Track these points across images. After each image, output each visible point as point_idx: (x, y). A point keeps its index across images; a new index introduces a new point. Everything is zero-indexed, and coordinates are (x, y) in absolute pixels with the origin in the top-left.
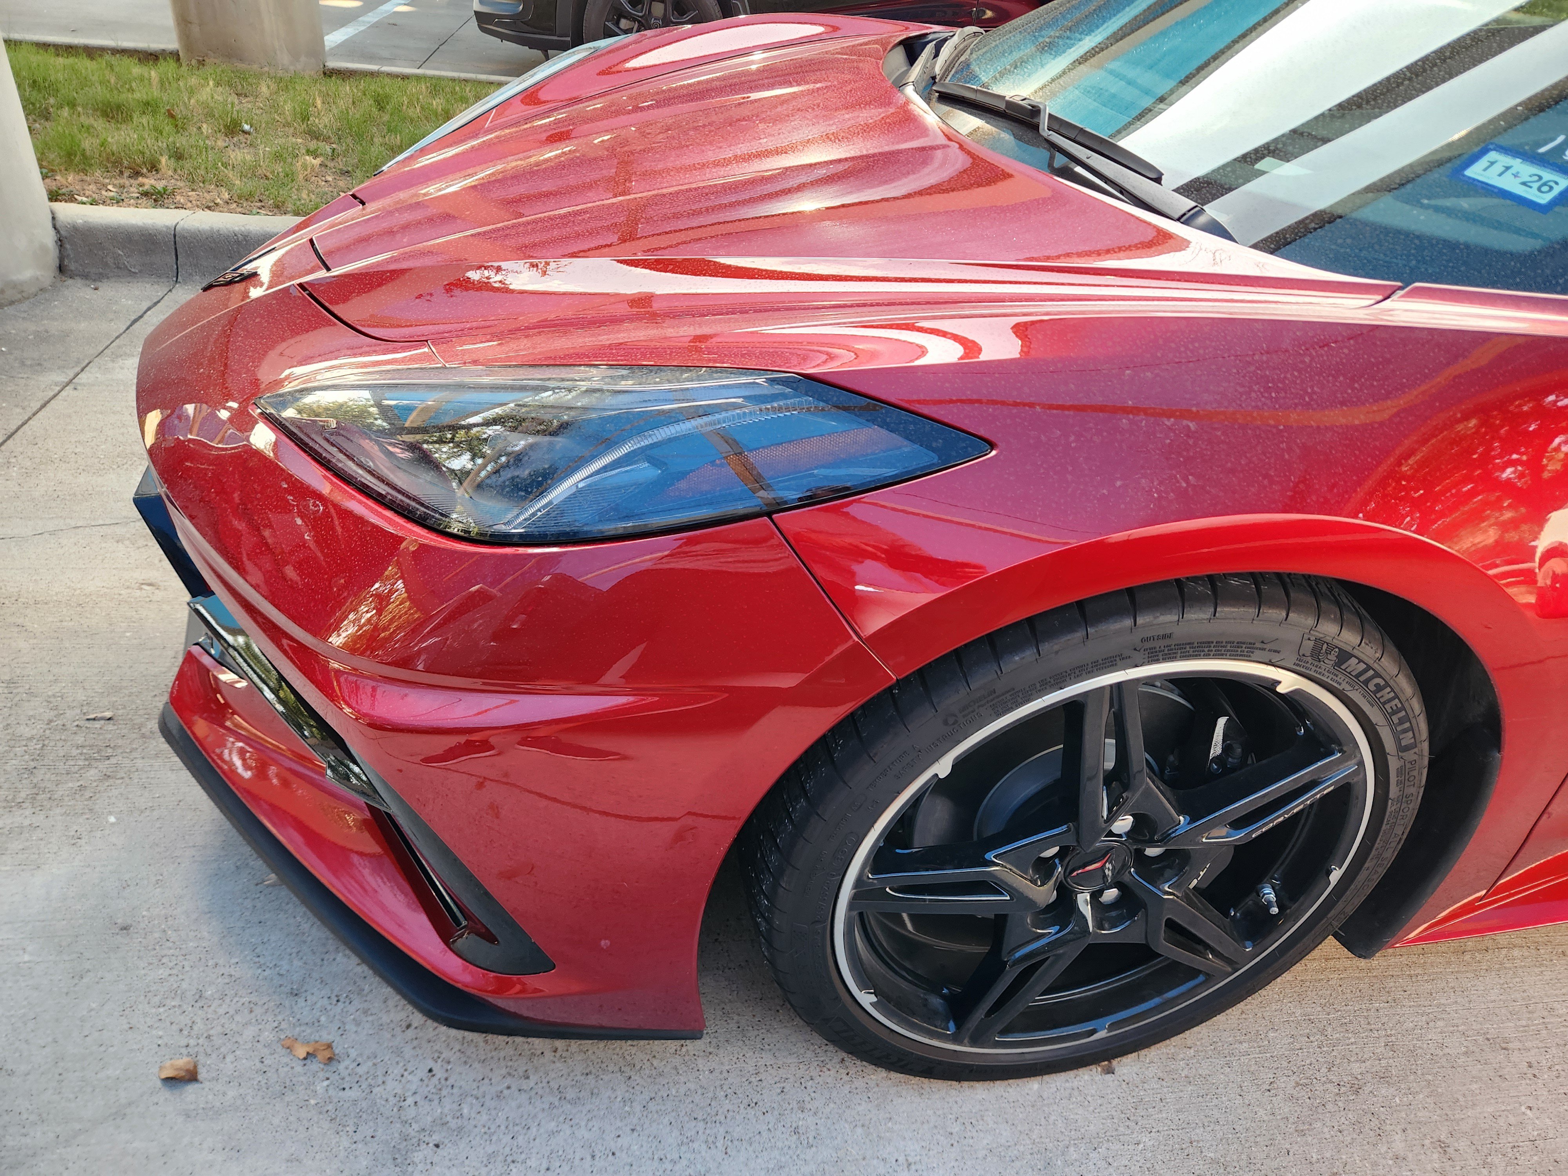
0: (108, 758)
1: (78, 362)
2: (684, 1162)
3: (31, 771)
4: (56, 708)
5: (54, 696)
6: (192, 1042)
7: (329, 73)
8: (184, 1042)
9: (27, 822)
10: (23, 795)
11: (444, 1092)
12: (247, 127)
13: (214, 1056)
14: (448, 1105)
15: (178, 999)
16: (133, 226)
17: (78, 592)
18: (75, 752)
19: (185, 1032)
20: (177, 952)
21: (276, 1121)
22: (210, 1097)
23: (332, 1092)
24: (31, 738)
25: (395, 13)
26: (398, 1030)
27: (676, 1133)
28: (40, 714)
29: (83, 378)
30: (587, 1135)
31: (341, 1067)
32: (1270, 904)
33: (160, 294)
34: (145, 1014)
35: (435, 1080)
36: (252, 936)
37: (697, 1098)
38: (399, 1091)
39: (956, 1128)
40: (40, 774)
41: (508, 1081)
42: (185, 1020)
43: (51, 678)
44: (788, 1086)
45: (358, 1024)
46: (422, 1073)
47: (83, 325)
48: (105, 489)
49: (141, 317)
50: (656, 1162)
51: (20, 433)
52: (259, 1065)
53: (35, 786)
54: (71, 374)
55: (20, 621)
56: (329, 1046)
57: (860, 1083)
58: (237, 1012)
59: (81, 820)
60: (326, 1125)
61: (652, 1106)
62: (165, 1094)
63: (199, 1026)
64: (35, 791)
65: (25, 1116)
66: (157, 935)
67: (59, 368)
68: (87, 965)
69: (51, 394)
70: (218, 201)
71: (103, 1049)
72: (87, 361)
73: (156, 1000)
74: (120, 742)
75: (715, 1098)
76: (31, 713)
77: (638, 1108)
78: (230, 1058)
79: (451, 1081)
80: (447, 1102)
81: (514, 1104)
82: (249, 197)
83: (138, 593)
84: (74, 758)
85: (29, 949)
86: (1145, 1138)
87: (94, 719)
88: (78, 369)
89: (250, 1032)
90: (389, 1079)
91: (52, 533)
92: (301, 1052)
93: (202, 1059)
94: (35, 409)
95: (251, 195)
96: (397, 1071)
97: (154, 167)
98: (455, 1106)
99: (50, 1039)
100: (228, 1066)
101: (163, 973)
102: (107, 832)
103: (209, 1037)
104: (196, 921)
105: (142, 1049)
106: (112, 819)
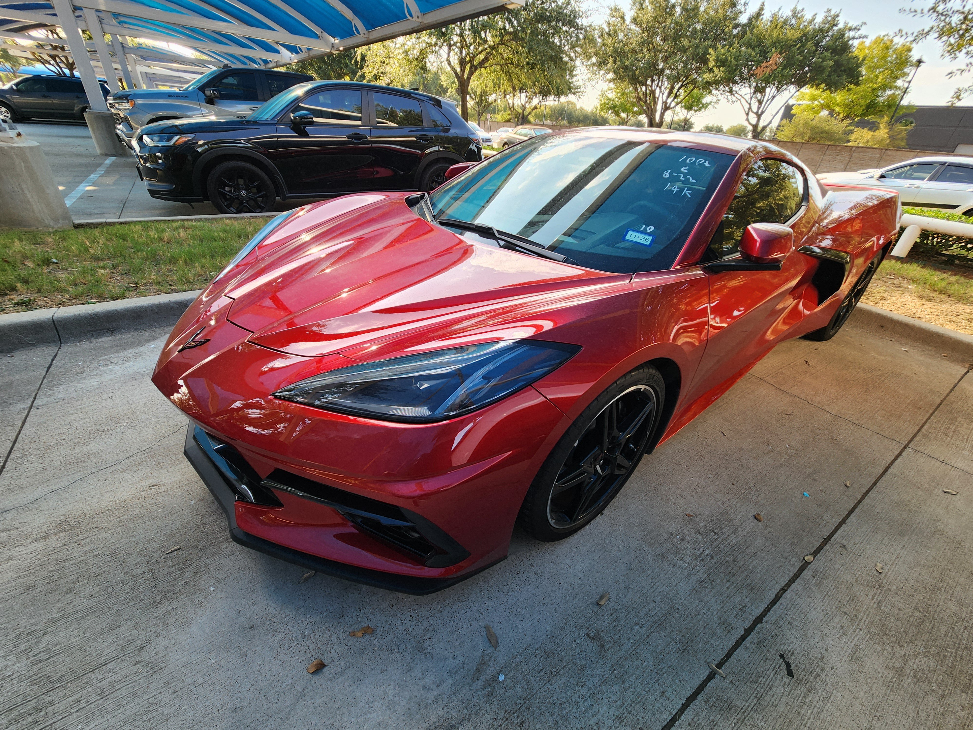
0: (191, 565)
1: (29, 396)
2: (510, 600)
3: (155, 587)
4: (146, 555)
5: (141, 550)
6: (314, 654)
7: (78, 227)
8: (310, 656)
9: (170, 608)
10: (158, 598)
11: (420, 620)
12: (55, 260)
13: (326, 654)
14: (425, 623)
15: (295, 641)
16: (26, 322)
17: (117, 502)
18: (172, 569)
19: (308, 652)
20: (282, 625)
21: (367, 662)
22: (335, 668)
23: (381, 642)
24: (144, 573)
25: (87, 191)
26: (390, 609)
27: (502, 593)
28: (140, 561)
29: (38, 402)
30: (476, 608)
31: (378, 631)
32: (633, 449)
33: (55, 351)
34: (286, 654)
35: (414, 618)
36: (309, 604)
37: (501, 579)
38: (404, 628)
39: (575, 550)
40: (161, 586)
41: (439, 605)
42: (304, 647)
43: (133, 544)
44: (524, 561)
45: (374, 614)
46: (408, 618)
47: (17, 377)
48: (94, 451)
49: (51, 365)
50: (502, 605)
51: (20, 438)
52: (346, 647)
53: (162, 592)
54: (29, 402)
55: (95, 525)
56: (369, 627)
57: (543, 550)
58: (323, 634)
59: (197, 595)
60: (387, 653)
61: (490, 589)
62: (316, 678)
63: (311, 647)
64: (163, 594)
65: (261, 719)
66: (268, 623)
67: (19, 401)
68: (245, 650)
69: (25, 415)
70: (64, 300)
71: (276, 676)
72: (34, 394)
73: (286, 646)
74: (191, 556)
75: (506, 576)
76: (135, 562)
77: (485, 591)
78: (333, 651)
79: (420, 616)
80: (423, 622)
81: (446, 612)
82: (81, 295)
83: (151, 491)
84: (173, 572)
85: (212, 657)
86: (620, 528)
87: (171, 552)
88: (32, 399)
89: (334, 638)
90: (398, 626)
91: (81, 480)
92: (360, 634)
93: (322, 657)
94: (20, 425)
95: (83, 293)
96: (399, 622)
97: (13, 289)
98: (427, 623)
99: (250, 686)
100: (334, 654)
101: (281, 635)
102: (214, 595)
103: (319, 648)
104: (281, 610)
105: (294, 667)
106: (212, 589)
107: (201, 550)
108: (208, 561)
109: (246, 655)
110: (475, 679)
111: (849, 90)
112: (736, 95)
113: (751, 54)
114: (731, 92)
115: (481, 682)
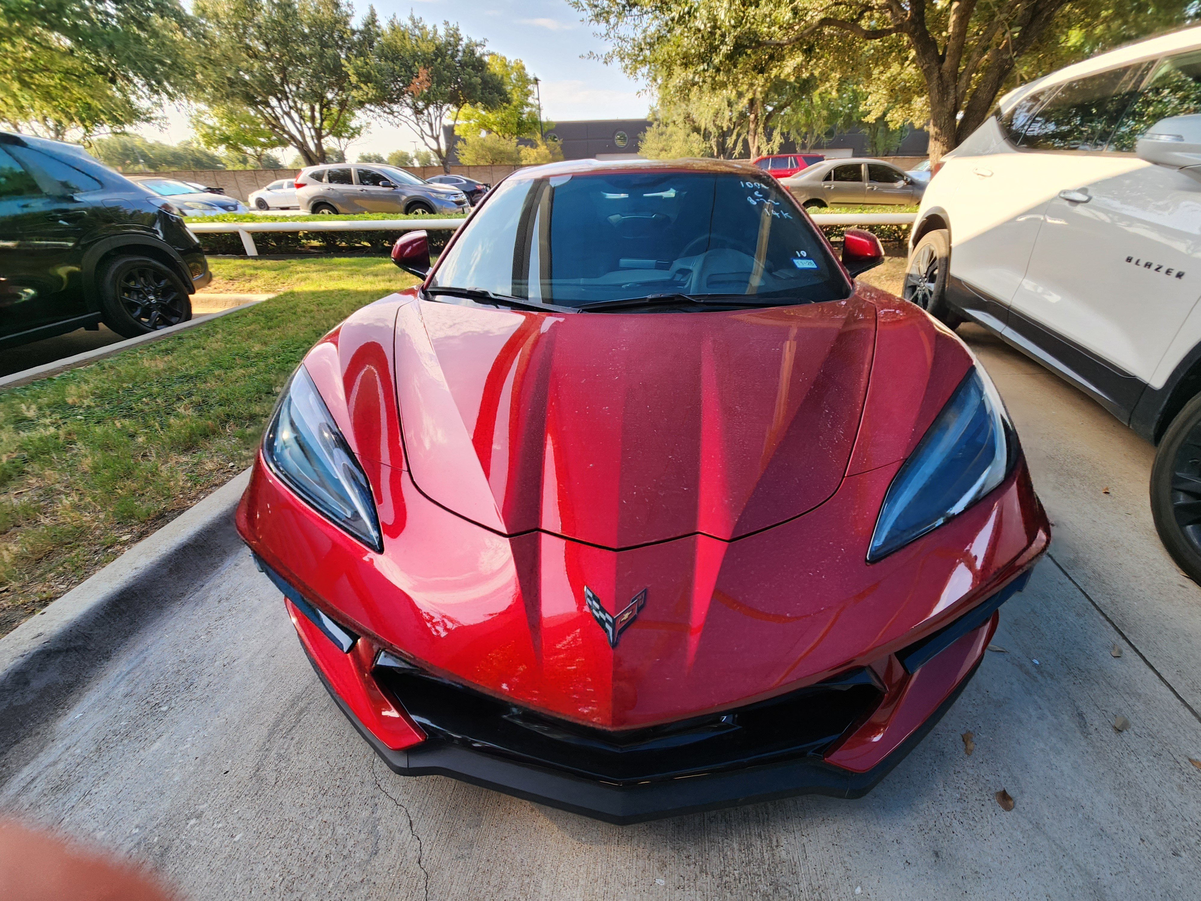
6: (987, 798)
8: (988, 802)
13: (989, 786)
15: (967, 811)
19: (983, 803)
20: (941, 818)
21: (1006, 752)
22: (1009, 783)
23: (984, 732)
31: (970, 730)
34: (982, 827)
36: (917, 780)
38: (971, 706)
42: (977, 805)
45: (947, 724)
52: (984, 764)
56: (963, 735)
58: (962, 779)
60: (998, 732)
62: (1017, 806)
63: (977, 796)
66: (934, 833)
68: (968, 872)
71: (1011, 846)
73: (972, 823)
78: (987, 778)
89: (970, 771)
90: (967, 710)
92: (971, 745)
93: (993, 791)
96: (961, 707)
100: (991, 778)
101: (955, 823)
102: (870, 891)
103: (981, 790)
104: (917, 812)
105: (1002, 824)
106: (858, 890)
107: (776, 890)
108: (804, 885)
109: (976, 872)
110: (1035, 679)
111: (505, 108)
112: (400, 117)
113: (394, 69)
114: (392, 113)
115: (1039, 677)
